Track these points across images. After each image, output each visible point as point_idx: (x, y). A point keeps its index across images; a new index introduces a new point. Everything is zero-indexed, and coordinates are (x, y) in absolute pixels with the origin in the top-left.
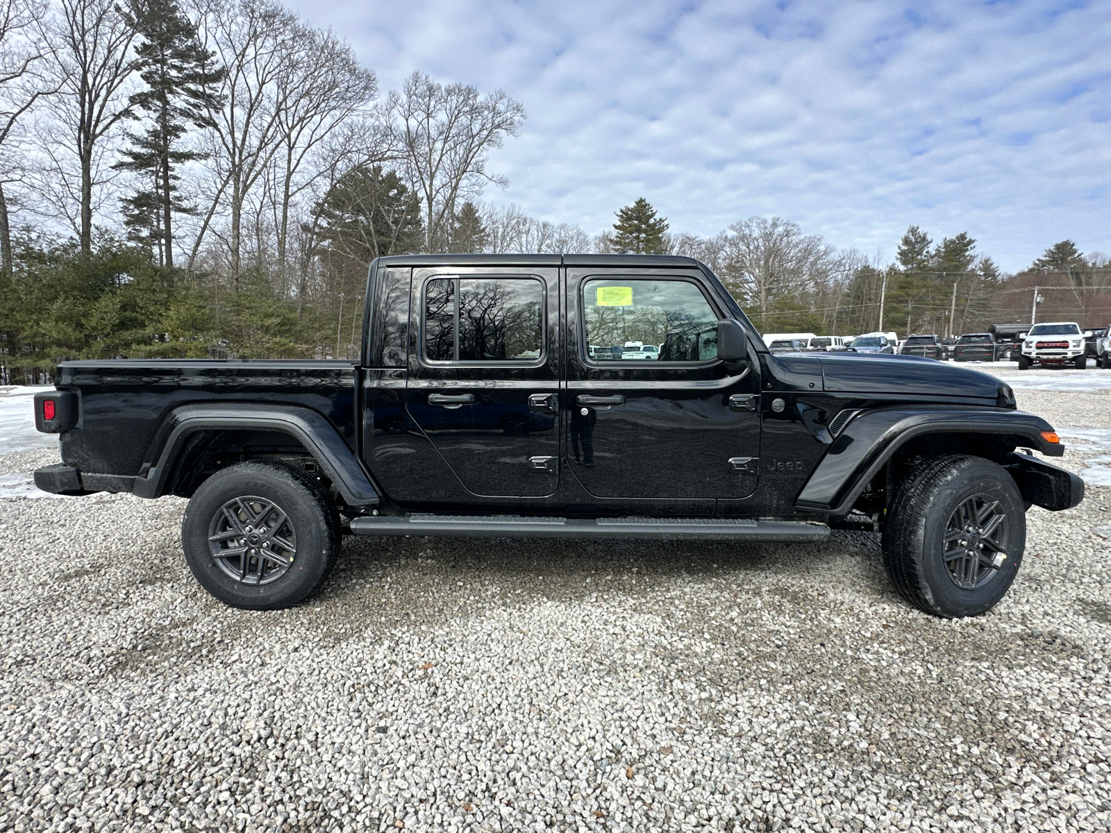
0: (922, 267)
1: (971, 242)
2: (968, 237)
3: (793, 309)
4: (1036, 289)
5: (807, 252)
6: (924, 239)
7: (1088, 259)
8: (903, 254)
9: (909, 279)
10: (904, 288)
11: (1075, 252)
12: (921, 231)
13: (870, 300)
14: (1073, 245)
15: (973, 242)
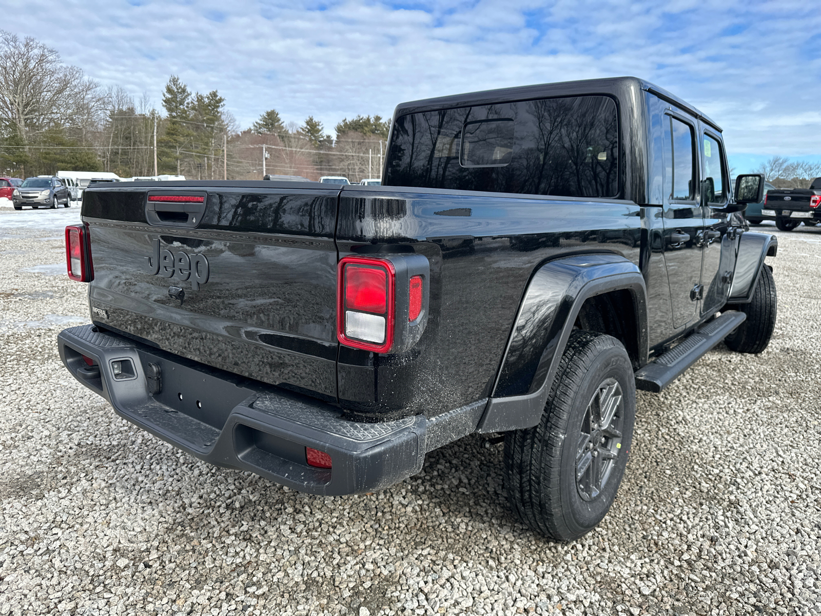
0: (184, 115)
1: (221, 100)
2: (220, 95)
3: (63, 144)
4: (264, 146)
5: (65, 84)
6: (184, 91)
7: (288, 128)
8: (167, 101)
9: (175, 126)
10: (173, 134)
11: (279, 120)
12: (181, 82)
13: (141, 142)
14: (277, 114)
15: (223, 100)
